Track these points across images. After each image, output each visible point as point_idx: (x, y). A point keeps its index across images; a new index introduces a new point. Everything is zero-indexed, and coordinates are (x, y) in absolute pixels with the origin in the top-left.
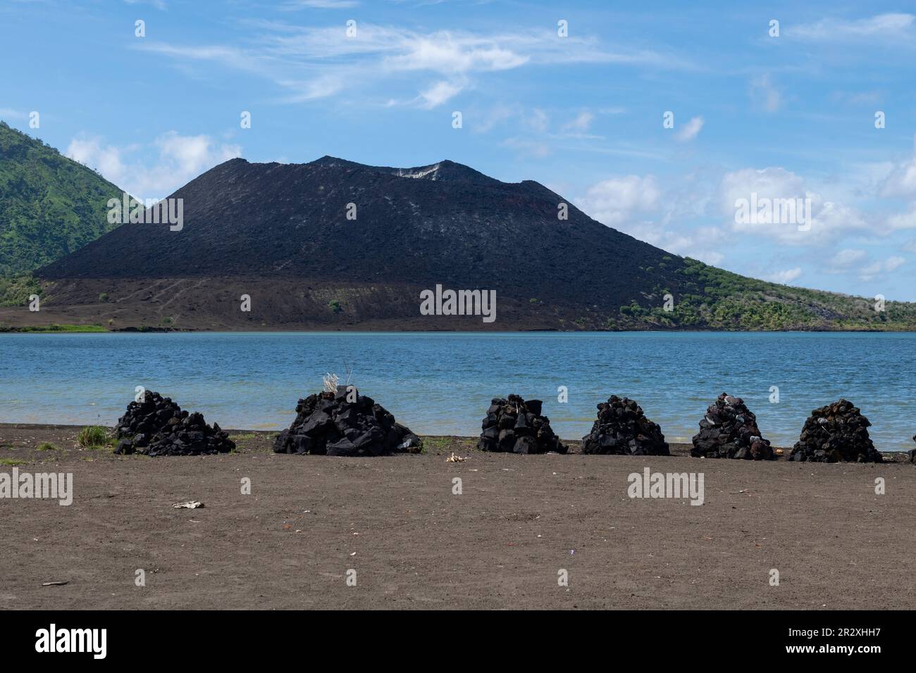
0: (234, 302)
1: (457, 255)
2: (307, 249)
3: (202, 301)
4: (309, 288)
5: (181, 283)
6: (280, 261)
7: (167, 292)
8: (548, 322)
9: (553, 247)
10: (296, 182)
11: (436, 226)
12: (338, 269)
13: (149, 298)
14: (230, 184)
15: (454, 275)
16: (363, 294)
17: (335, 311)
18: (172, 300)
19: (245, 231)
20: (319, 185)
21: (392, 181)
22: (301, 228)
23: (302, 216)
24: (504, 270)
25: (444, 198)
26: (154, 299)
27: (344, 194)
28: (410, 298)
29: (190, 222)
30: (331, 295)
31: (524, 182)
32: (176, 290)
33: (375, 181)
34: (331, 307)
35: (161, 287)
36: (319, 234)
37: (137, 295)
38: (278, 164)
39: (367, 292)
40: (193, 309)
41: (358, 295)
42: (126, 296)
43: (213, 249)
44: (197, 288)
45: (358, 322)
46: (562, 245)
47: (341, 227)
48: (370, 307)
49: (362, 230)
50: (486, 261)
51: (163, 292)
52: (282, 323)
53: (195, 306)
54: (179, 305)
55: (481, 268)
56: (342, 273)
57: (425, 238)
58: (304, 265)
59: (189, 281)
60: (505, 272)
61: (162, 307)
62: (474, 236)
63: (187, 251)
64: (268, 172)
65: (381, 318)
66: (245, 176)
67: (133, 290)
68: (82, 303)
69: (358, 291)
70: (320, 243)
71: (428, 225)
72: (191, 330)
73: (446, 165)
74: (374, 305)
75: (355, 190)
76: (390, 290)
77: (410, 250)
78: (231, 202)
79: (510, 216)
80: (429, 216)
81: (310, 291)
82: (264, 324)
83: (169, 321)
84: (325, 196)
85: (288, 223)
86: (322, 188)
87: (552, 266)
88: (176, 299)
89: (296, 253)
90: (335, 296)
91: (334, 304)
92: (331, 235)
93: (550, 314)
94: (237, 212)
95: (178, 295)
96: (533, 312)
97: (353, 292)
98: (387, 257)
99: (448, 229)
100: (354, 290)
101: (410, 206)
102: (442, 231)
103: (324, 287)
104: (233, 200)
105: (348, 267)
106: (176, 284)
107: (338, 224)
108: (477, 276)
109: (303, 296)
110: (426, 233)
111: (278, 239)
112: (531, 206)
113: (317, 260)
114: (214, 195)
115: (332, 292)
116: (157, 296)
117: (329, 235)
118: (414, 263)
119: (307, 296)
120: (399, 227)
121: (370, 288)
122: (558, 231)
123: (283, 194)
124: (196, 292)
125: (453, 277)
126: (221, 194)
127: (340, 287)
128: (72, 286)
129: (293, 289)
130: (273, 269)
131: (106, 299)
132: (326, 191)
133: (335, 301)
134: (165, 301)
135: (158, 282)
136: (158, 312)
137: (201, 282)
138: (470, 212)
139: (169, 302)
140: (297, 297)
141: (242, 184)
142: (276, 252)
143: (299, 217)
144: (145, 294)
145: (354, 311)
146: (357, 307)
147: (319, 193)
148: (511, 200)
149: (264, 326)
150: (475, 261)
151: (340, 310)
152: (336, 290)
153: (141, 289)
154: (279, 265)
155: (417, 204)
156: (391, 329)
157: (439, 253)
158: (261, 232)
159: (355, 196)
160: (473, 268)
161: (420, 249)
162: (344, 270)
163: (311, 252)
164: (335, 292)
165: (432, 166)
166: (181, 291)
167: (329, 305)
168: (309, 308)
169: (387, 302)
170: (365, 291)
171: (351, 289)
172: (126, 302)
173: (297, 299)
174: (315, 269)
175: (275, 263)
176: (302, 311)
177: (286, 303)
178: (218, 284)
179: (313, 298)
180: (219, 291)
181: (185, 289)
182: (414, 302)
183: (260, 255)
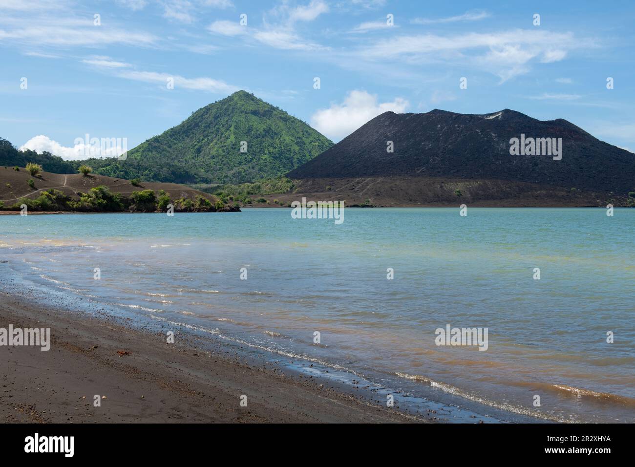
0: (400, 191)
2: (433, 161)
3: (383, 190)
5: (369, 180)
6: (419, 168)
7: (363, 185)
8: (590, 202)
9: (580, 157)
10: (424, 123)
12: (452, 172)
13: (353, 189)
14: (386, 126)
16: (473, 186)
17: (458, 195)
18: (366, 190)
20: (437, 125)
21: (480, 121)
22: (429, 149)
23: (429, 142)
24: (551, 171)
25: (511, 130)
26: (356, 189)
27: (452, 129)
28: (502, 188)
29: (365, 147)
30: (455, 186)
31: (557, 120)
32: (367, 184)
33: (470, 121)
34: (455, 194)
35: (358, 183)
36: (439, 152)
37: (347, 187)
38: (412, 114)
40: (379, 195)
41: (471, 186)
42: (341, 188)
44: (378, 183)
45: (472, 202)
46: (586, 156)
47: (452, 148)
48: (478, 193)
49: (464, 149)
50: (540, 166)
51: (360, 185)
52: (429, 202)
53: (379, 193)
55: (538, 170)
56: (455, 174)
57: (501, 153)
58: (432, 170)
59: (373, 179)
60: (552, 172)
61: (361, 194)
63: (365, 163)
64: (408, 118)
65: (485, 200)
66: (394, 121)
67: (344, 184)
68: (317, 191)
69: (470, 184)
70: (440, 157)
71: (503, 145)
72: (382, 206)
73: (507, 112)
74: (480, 192)
75: (459, 127)
76: (489, 183)
77: (494, 160)
80: (503, 141)
81: (443, 184)
82: (419, 203)
83: (369, 202)
84: (441, 130)
85: (421, 146)
86: (439, 126)
87: (581, 168)
88: (368, 189)
89: (427, 163)
90: (458, 187)
91: (458, 192)
93: (590, 197)
95: (368, 187)
96: (579, 196)
97: (467, 185)
98: (480, 164)
100: (468, 183)
101: (491, 135)
103: (450, 181)
104: (388, 134)
105: (458, 171)
106: (366, 181)
107: (450, 146)
108: (536, 175)
109: (439, 187)
110: (502, 150)
111: (416, 155)
112: (564, 133)
113: (439, 167)
114: (378, 132)
117: (445, 153)
118: (496, 168)
119: (441, 187)
120: (486, 147)
121: (477, 182)
122: (582, 148)
123: (417, 130)
124: (379, 185)
126: (382, 131)
127: (460, 182)
128: (310, 183)
129: (433, 183)
130: (415, 172)
131: (330, 189)
132: (442, 128)
133: (458, 190)
134: (363, 190)
135: (357, 180)
136: (360, 196)
137: (380, 179)
138: (528, 137)
139: (364, 191)
140: (436, 187)
141: (393, 126)
142: (416, 162)
143: (427, 143)
144: (351, 187)
145: (469, 196)
146: (471, 193)
147: (438, 129)
148: (551, 130)
150: (533, 166)
151: (461, 195)
152: (458, 183)
153: (348, 184)
154: (418, 170)
155: (495, 134)
156: (495, 206)
157: (511, 162)
158: (406, 151)
159: (459, 130)
160: (533, 170)
161: (499, 160)
162: (456, 172)
163: (436, 162)
164: (457, 185)
165: (498, 113)
166: (370, 185)
167: (454, 192)
168: (443, 194)
169: (488, 190)
170: (475, 184)
171: (466, 183)
172: (341, 191)
173: (436, 189)
174: (439, 172)
175: (416, 169)
176: (440, 196)
177: (430, 191)
178: (389, 181)
179: (445, 189)
180: (391, 185)
181: (372, 184)
182: (504, 190)
183: (407, 164)
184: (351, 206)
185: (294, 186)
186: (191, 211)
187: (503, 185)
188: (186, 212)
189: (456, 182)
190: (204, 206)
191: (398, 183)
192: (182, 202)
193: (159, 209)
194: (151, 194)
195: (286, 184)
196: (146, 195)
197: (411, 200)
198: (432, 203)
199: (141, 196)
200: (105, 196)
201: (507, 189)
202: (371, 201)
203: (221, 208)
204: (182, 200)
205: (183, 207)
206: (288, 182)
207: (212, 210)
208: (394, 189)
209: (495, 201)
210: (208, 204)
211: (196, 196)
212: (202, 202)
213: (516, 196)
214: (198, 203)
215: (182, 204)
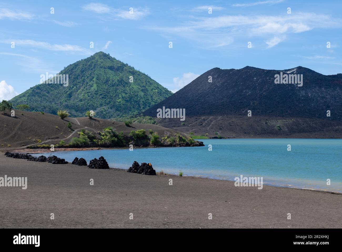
0: (237, 126)
1: (318, 105)
2: (253, 104)
3: (224, 126)
4: (267, 120)
5: (212, 118)
6: (243, 109)
7: (208, 122)
10: (244, 76)
13: (202, 124)
14: (215, 78)
15: (318, 114)
17: (279, 129)
18: (211, 125)
19: (225, 97)
22: (249, 95)
23: (249, 90)
25: (308, 81)
26: (204, 125)
27: (265, 81)
28: (309, 124)
29: (201, 93)
30: (276, 123)
32: (211, 121)
35: (204, 120)
36: (257, 97)
37: (196, 123)
38: (234, 69)
39: (291, 122)
41: (287, 123)
42: (192, 123)
43: (214, 104)
44: (219, 120)
45: (290, 135)
47: (266, 95)
49: (275, 96)
51: (206, 122)
52: (259, 135)
53: (222, 128)
54: (214, 128)
57: (302, 98)
58: (254, 110)
59: (215, 117)
61: (208, 128)
62: (324, 97)
63: (202, 105)
64: (231, 73)
65: (298, 133)
66: (221, 75)
67: (194, 121)
68: (175, 126)
69: (287, 121)
70: (258, 101)
71: (303, 93)
73: (300, 68)
74: (294, 127)
75: (270, 79)
76: (300, 120)
77: (297, 103)
78: (217, 85)
79: (338, 89)
80: (303, 89)
81: (267, 121)
82: (252, 135)
83: (217, 134)
84: (257, 82)
85: (243, 93)
86: (255, 78)
90: (278, 123)
91: (278, 127)
92: (262, 98)
94: (220, 89)
95: (212, 123)
97: (285, 122)
98: (288, 106)
99: (312, 94)
100: (285, 120)
102: (309, 95)
103: (272, 119)
104: (218, 84)
105: (272, 111)
106: (210, 119)
107: (264, 93)
110: (302, 96)
111: (240, 100)
113: (258, 108)
115: (276, 122)
116: (204, 124)
117: (261, 98)
118: (300, 109)
119: (266, 123)
120: (290, 94)
121: (292, 120)
123: (239, 81)
124: (220, 122)
125: (318, 115)
127: (279, 119)
128: (167, 120)
129: (260, 121)
130: (241, 112)
131: (184, 125)
132: (258, 80)
133: (278, 125)
134: (209, 125)
135: (203, 118)
136: (208, 130)
137: (220, 118)
138: (320, 87)
140: (262, 124)
141: (220, 78)
143: (247, 91)
144: (199, 123)
145: (287, 129)
146: (288, 128)
147: (254, 80)
149: (253, 136)
151: (281, 129)
152: (278, 121)
153: (197, 121)
157: (310, 105)
158: (232, 97)
161: (301, 103)
162: (271, 112)
163: (255, 105)
164: (278, 122)
165: (293, 69)
166: (213, 122)
167: (276, 127)
168: (268, 128)
169: (300, 126)
170: (290, 121)
171: (284, 120)
172: (192, 126)
173: (263, 125)
174: (259, 112)
175: (241, 109)
176: (265, 130)
177: (258, 126)
178: (227, 119)
179: (269, 124)
180: (229, 121)
181: (215, 121)
182: (311, 126)
183: (234, 106)
184: (213, 138)
186: (175, 146)
187: (310, 122)
188: (171, 147)
190: (182, 142)
191: (233, 120)
192: (167, 139)
193: (151, 145)
194: (144, 133)
195: (149, 121)
196: (141, 133)
197: (245, 133)
198: (261, 135)
201: (314, 125)
202: (219, 134)
203: (193, 143)
204: (166, 137)
205: (169, 143)
207: (188, 145)
208: (232, 124)
209: (306, 134)
210: (184, 141)
211: (175, 134)
212: (181, 139)
213: (320, 130)
214: (178, 140)
215: (167, 140)
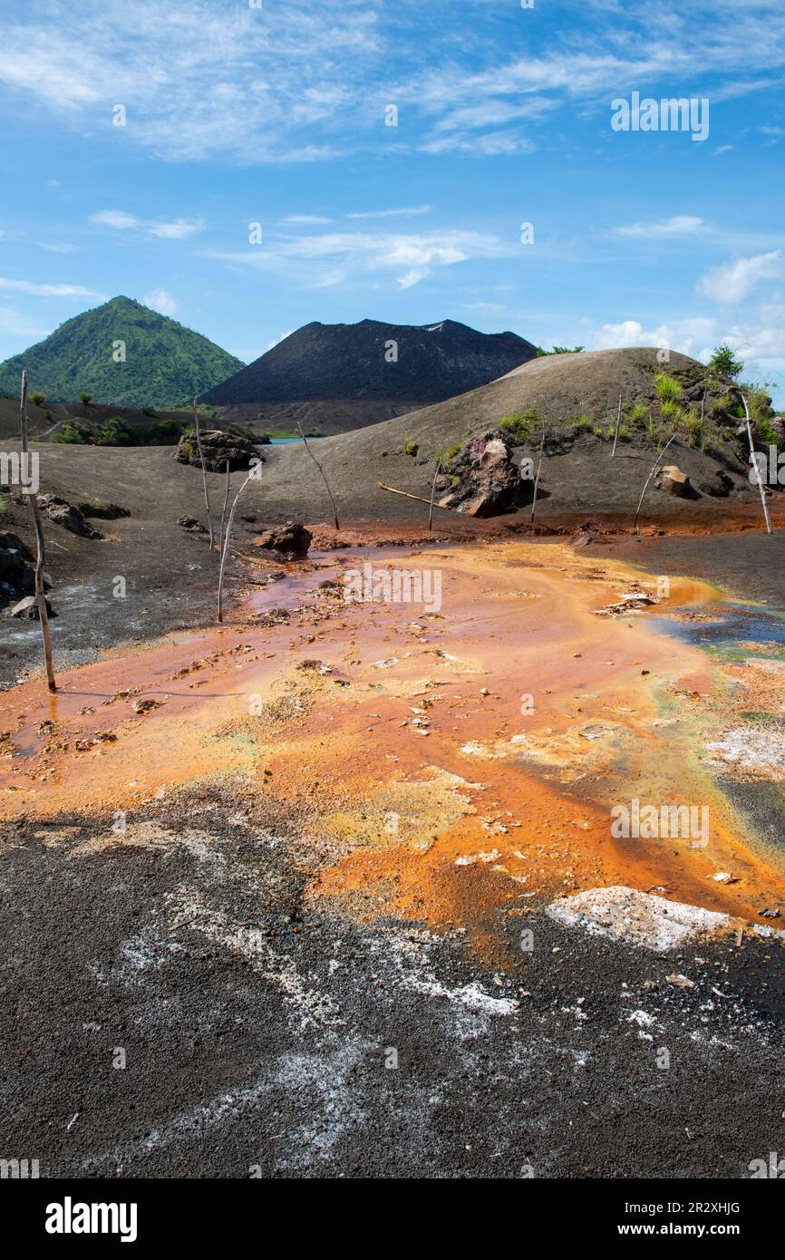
2: (374, 381)
3: (327, 416)
5: (307, 404)
6: (359, 390)
7: (301, 411)
10: (359, 336)
11: (456, 363)
12: (398, 394)
13: (291, 415)
14: (313, 339)
18: (306, 416)
19: (330, 370)
20: (375, 338)
21: (423, 334)
23: (367, 359)
26: (295, 416)
29: (291, 365)
31: (505, 333)
32: (307, 410)
33: (412, 334)
35: (295, 408)
36: (380, 370)
37: (283, 414)
38: (344, 325)
44: (320, 408)
51: (299, 411)
53: (322, 420)
54: (311, 420)
57: (450, 372)
59: (312, 403)
61: (301, 421)
62: (482, 370)
63: (294, 385)
64: (339, 330)
66: (323, 333)
67: (275, 410)
68: (248, 420)
71: (451, 363)
73: (448, 322)
78: (316, 351)
79: (503, 355)
80: (451, 357)
83: (316, 430)
85: (358, 364)
86: (377, 339)
88: (309, 416)
89: (367, 384)
94: (322, 357)
95: (308, 413)
101: (437, 350)
102: (461, 367)
103: (402, 405)
104: (318, 349)
105: (404, 393)
106: (304, 406)
110: (451, 368)
111: (354, 375)
113: (384, 388)
114: (304, 347)
115: (409, 409)
116: (295, 414)
117: (387, 371)
118: (446, 389)
119: (393, 411)
120: (432, 364)
123: (351, 344)
124: (321, 411)
126: (309, 346)
128: (236, 409)
130: (356, 394)
131: (262, 416)
132: (381, 342)
134: (302, 417)
135: (293, 405)
137: (320, 404)
138: (478, 353)
139: (305, 418)
140: (386, 412)
141: (321, 339)
142: (355, 383)
143: (365, 359)
144: (287, 413)
147: (376, 343)
148: (502, 345)
154: (358, 392)
155: (441, 349)
157: (461, 382)
158: (341, 370)
161: (448, 379)
163: (377, 383)
165: (438, 324)
172: (276, 419)
175: (356, 391)
178: (332, 405)
179: (397, 413)
180: (337, 409)
181: (312, 409)
183: (345, 386)
185: (216, 413)
189: (409, 405)
191: (342, 408)
194: (173, 424)
199: (163, 428)
200: (124, 430)
202: (318, 430)
206: (208, 409)
